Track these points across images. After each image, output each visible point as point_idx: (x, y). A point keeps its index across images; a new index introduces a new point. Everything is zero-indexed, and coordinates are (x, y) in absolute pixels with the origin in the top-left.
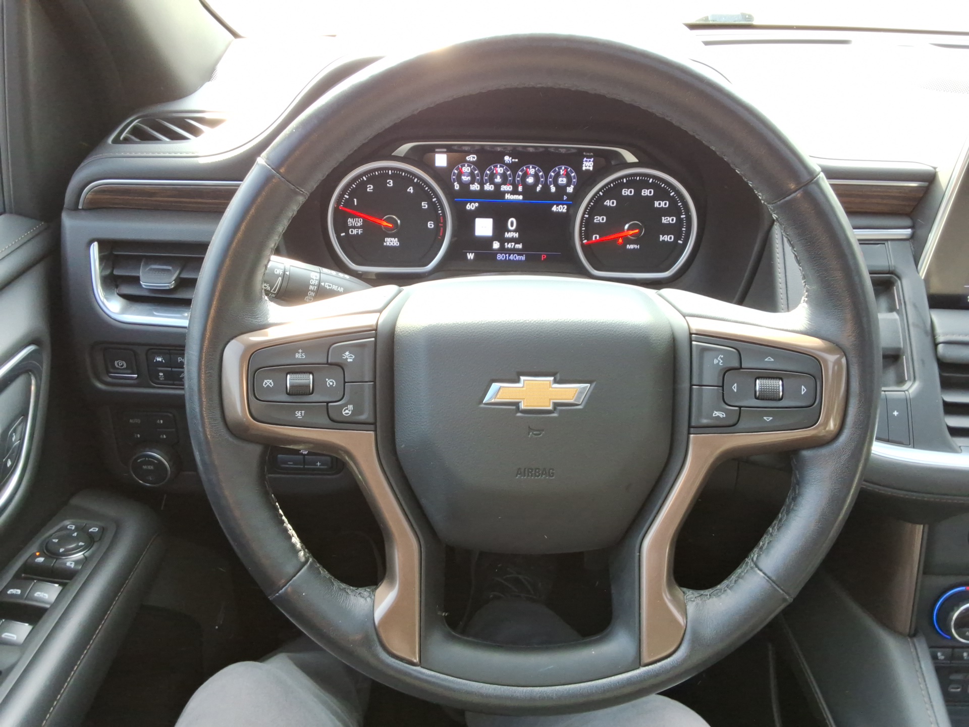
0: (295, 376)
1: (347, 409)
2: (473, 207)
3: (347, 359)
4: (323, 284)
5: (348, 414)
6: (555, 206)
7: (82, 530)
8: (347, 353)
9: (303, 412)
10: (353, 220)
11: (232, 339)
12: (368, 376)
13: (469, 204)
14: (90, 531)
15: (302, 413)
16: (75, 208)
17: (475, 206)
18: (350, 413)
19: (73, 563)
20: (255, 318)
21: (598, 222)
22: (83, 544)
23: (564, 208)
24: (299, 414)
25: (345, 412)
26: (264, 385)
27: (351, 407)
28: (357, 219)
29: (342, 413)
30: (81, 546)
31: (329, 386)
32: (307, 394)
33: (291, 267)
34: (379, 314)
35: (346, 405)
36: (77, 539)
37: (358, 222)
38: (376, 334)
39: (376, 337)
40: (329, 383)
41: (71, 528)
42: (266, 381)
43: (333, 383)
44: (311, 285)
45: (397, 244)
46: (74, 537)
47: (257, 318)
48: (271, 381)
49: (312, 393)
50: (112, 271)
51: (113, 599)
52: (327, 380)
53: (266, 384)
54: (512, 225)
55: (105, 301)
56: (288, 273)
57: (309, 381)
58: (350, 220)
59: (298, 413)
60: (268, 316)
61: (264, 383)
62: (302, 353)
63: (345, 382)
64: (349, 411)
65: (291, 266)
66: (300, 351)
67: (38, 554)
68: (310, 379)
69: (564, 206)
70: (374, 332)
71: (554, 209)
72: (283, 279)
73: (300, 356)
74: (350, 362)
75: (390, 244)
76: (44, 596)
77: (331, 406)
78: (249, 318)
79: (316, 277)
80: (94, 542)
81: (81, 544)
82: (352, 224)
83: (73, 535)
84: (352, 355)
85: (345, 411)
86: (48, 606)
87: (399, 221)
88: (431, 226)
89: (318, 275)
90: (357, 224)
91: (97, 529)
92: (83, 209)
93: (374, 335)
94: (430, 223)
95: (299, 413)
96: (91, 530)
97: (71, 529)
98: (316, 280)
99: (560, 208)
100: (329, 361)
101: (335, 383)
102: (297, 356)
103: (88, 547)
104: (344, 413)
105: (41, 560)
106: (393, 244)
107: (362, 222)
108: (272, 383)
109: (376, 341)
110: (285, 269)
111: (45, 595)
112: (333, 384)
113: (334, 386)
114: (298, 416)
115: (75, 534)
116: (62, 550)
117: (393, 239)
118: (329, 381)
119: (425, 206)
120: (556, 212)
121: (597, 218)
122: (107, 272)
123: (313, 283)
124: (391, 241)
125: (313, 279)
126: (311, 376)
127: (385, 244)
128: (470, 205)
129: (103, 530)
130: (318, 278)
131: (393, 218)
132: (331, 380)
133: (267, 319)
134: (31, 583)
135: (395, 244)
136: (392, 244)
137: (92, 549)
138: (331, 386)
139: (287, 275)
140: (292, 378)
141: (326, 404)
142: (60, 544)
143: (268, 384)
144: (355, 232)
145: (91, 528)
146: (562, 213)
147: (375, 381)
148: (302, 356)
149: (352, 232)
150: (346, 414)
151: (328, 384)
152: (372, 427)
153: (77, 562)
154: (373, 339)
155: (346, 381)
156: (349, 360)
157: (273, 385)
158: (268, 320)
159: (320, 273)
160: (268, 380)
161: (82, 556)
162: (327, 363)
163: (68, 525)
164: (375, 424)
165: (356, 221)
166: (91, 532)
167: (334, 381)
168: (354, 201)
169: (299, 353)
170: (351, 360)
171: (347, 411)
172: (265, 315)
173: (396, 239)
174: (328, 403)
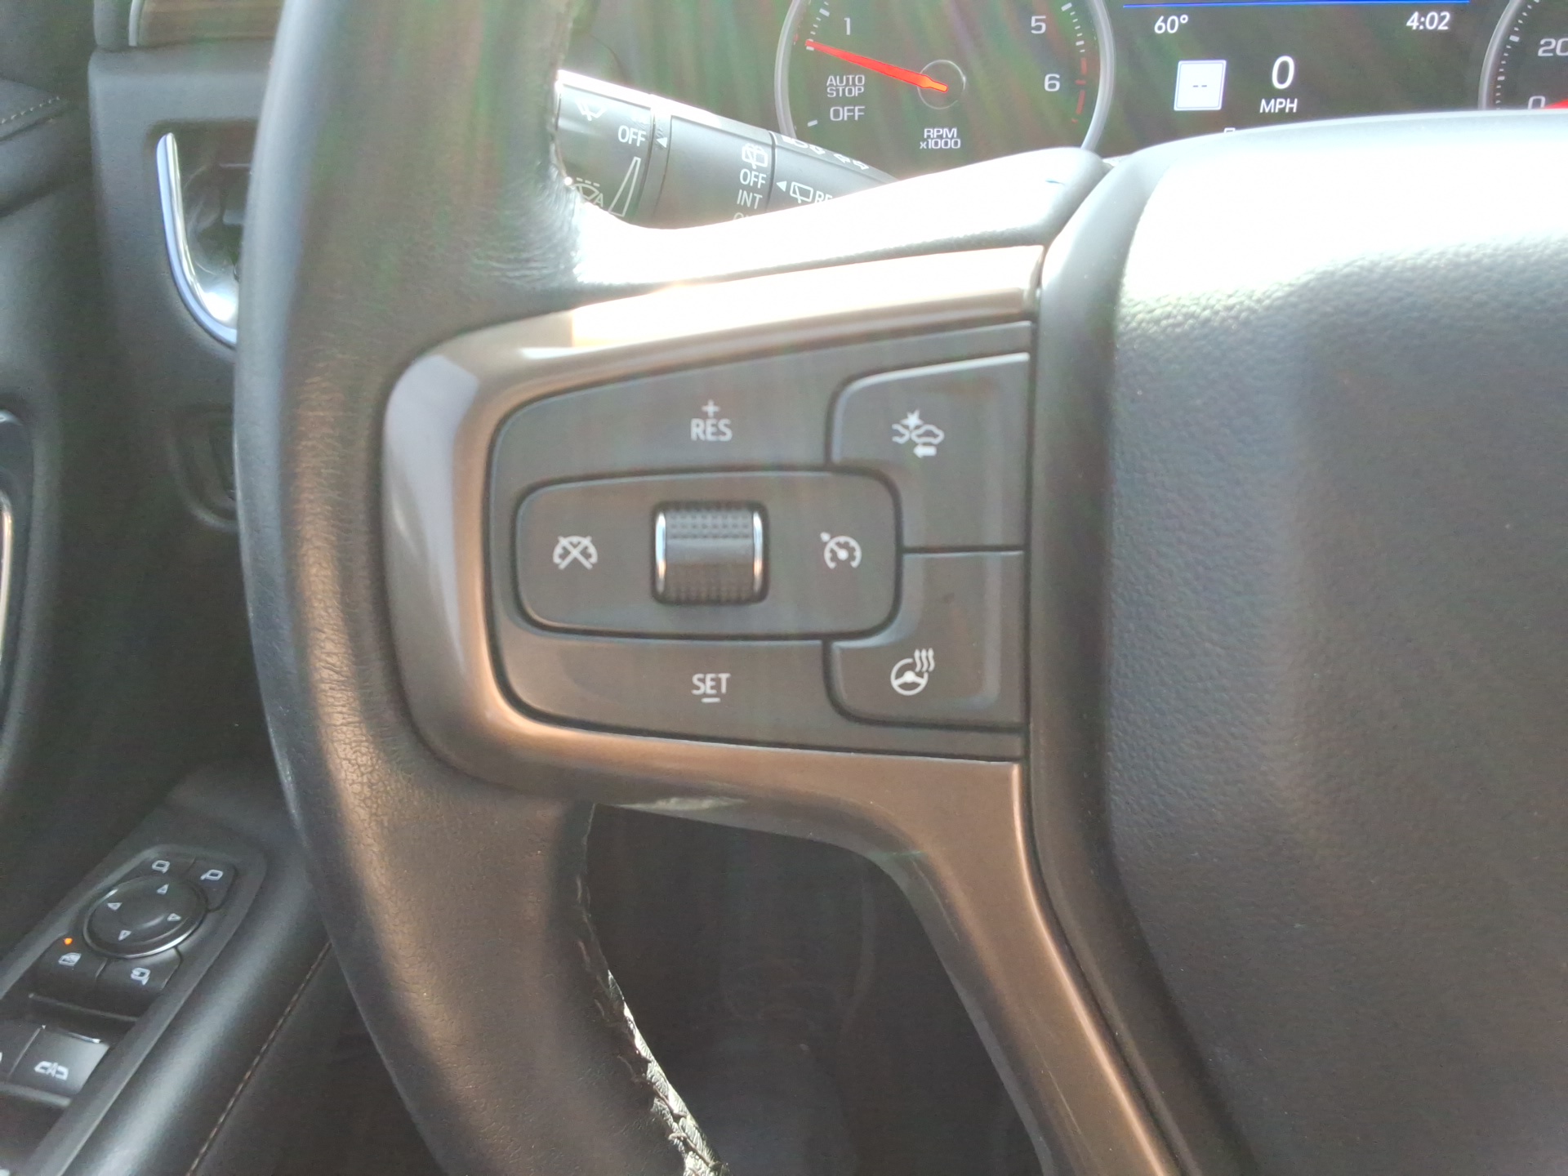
0: (688, 520)
1: (911, 667)
2: (1172, 27)
3: (912, 444)
4: (782, 185)
5: (914, 685)
6: (1416, 15)
7: (185, 877)
8: (913, 420)
9: (724, 677)
10: (841, 81)
11: (420, 351)
12: (996, 526)
13: (1162, 18)
14: (203, 877)
15: (718, 681)
16: (120, 46)
17: (1181, 25)
18: (923, 682)
19: (148, 972)
20: (517, 260)
21: (1551, 55)
22: (178, 918)
23: (1442, 19)
24: (706, 686)
25: (901, 681)
26: (557, 560)
27: (925, 657)
28: (851, 77)
29: (889, 683)
30: (175, 923)
31: (832, 565)
32: (739, 602)
33: (676, 123)
34: (1039, 249)
35: (904, 649)
36: (167, 903)
37: (854, 84)
38: (1035, 333)
39: (1033, 349)
40: (833, 552)
41: (159, 868)
42: (564, 542)
43: (851, 551)
44: (745, 188)
45: (956, 143)
46: (160, 895)
47: (528, 260)
48: (586, 542)
49: (762, 595)
50: (221, 217)
51: (238, 1078)
52: (825, 537)
53: (566, 553)
54: (1282, 77)
55: (198, 288)
56: (663, 142)
57: (748, 542)
58: (832, 80)
59: (703, 681)
60: (576, 256)
61: (558, 551)
62: (718, 416)
63: (901, 550)
64: (920, 674)
65: (673, 117)
66: (711, 408)
67: (68, 941)
68: (751, 536)
69: (1442, 14)
70: (1026, 324)
71: (1413, 22)
72: (646, 164)
73: (710, 429)
74: (926, 458)
75: (936, 143)
76: (58, 1072)
77: (843, 650)
78: (490, 258)
79: (760, 159)
80: (208, 911)
81: (174, 917)
82: (837, 91)
83: (159, 891)
84: (932, 428)
85: (900, 674)
86: (64, 1102)
87: (964, 79)
88: (1052, 86)
89: (766, 154)
90: (850, 91)
91: (221, 874)
92: (139, 48)
93: (1026, 340)
94: (1051, 79)
95: (709, 683)
96: (206, 876)
97: (160, 872)
98: (760, 170)
99: (1431, 23)
100: (837, 456)
101: (858, 554)
102: (700, 430)
103: (192, 924)
104: (896, 683)
105: (73, 958)
106: (946, 143)
107: (865, 86)
108: (592, 550)
109: (1033, 364)
110: (654, 126)
111: (62, 1069)
112: (852, 557)
113: (855, 564)
114: (705, 695)
115: (164, 889)
116: (124, 934)
117: (946, 130)
118: (832, 545)
119: (1039, 28)
120: (1418, 30)
121: (1548, 44)
122: (207, 222)
123: (751, 180)
124: (941, 137)
125: (751, 170)
126: (757, 522)
127: (923, 145)
128: (1165, 21)
129: (235, 875)
130: (766, 164)
131: (948, 66)
132: (842, 539)
133: (569, 268)
134: (33, 1031)
135: (951, 144)
136: (941, 144)
137: (201, 930)
138: (843, 565)
139: (660, 146)
140: (674, 531)
141: (818, 642)
142: (121, 920)
143: (575, 553)
144: (844, 114)
145: (206, 871)
146: (1436, 33)
147: (1026, 546)
148: (719, 433)
149: (837, 114)
150: (905, 686)
151: (827, 555)
152: (1015, 744)
153: (156, 970)
154: (1023, 357)
155: (909, 541)
156: (921, 451)
157: (594, 559)
158: (575, 271)
159: (773, 147)
160: (575, 539)
161: (173, 952)
162: (827, 465)
163: (153, 862)
164: (1022, 730)
165: (847, 84)
166: (206, 880)
167: (853, 543)
168: (846, 21)
169: (704, 416)
170: (931, 451)
171: (909, 677)
172: (561, 251)
173: (955, 130)
174: (828, 638)
